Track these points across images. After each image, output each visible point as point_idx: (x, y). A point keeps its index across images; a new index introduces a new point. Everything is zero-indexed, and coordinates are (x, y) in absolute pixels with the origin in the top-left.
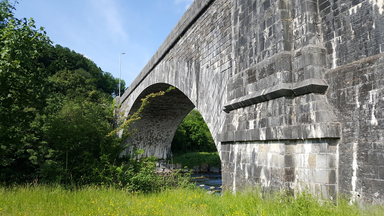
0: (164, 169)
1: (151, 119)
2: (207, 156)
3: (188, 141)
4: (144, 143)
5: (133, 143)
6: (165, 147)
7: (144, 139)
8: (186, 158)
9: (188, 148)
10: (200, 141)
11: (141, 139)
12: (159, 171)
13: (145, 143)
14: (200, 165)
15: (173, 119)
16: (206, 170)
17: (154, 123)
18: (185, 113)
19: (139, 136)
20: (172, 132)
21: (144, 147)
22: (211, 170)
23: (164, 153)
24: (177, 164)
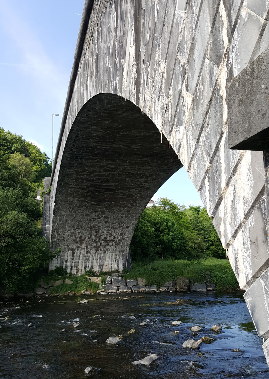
0: (118, 287)
1: (93, 207)
2: (186, 265)
3: (156, 244)
4: (87, 247)
5: (70, 247)
6: (120, 252)
7: (86, 240)
8: (152, 268)
9: (159, 254)
10: (175, 244)
11: (81, 241)
12: (111, 291)
13: (89, 247)
14: (175, 280)
15: (128, 207)
16: (185, 289)
17: (99, 214)
18: (147, 196)
19: (77, 236)
20: (130, 228)
21: (87, 252)
22: (193, 288)
23: (118, 261)
24: (139, 279)
